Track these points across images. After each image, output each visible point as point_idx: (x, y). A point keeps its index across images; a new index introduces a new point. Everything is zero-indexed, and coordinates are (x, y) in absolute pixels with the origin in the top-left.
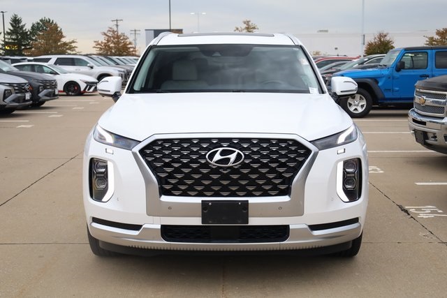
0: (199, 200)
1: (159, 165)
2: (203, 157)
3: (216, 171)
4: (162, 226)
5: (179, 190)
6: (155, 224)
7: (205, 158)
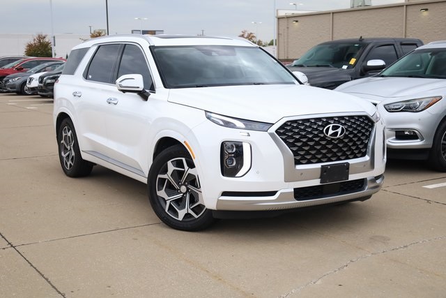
0: (319, 166)
1: (291, 141)
2: (322, 132)
3: (330, 142)
4: (294, 189)
5: (306, 159)
6: (289, 188)
7: (323, 133)
